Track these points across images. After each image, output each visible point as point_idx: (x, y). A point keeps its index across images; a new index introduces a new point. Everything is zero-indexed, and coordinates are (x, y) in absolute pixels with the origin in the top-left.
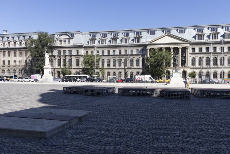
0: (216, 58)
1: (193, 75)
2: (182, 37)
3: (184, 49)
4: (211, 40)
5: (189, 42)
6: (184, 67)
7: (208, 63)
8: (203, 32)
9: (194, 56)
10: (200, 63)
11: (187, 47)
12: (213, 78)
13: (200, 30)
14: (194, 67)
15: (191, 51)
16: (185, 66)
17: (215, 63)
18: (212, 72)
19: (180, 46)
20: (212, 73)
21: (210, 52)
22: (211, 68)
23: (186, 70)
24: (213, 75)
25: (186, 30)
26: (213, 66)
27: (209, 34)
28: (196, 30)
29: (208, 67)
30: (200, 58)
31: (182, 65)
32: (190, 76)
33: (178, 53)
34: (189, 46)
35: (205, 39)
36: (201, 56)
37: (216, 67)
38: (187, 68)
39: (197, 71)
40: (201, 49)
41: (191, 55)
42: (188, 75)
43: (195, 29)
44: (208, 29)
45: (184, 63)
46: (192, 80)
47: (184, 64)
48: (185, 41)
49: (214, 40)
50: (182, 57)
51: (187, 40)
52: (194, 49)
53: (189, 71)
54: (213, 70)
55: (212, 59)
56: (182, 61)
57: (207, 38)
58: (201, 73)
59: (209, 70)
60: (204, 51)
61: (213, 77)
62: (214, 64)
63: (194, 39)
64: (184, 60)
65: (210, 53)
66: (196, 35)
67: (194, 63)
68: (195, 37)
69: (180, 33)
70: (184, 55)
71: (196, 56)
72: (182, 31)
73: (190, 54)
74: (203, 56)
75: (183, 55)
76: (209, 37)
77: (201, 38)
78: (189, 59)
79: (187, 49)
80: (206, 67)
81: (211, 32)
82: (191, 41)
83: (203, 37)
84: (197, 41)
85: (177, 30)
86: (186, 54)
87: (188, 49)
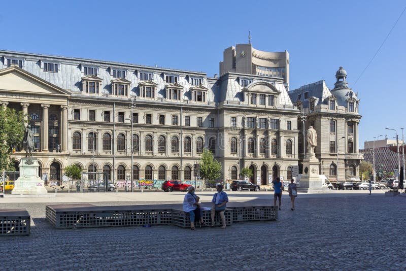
0: (123, 135)
1: (75, 173)
2: (52, 82)
3: (56, 111)
4: (113, 96)
5: (67, 95)
6: (55, 152)
7: (107, 145)
8: (98, 76)
9: (78, 128)
10: (92, 145)
11: (62, 107)
12: (118, 179)
13: (91, 71)
14: (79, 153)
15: (71, 117)
16: (57, 151)
17: (122, 146)
18: (115, 165)
19: (45, 102)
20: (116, 168)
21: (111, 121)
22: (113, 157)
23: (59, 159)
24: (118, 173)
25: (61, 67)
26: (117, 154)
27: (109, 83)
28: (83, 68)
29: (109, 154)
30: (91, 133)
31: (51, 148)
32: (68, 175)
33: (41, 119)
34: (66, 104)
35: (102, 93)
36: (94, 129)
37: (123, 154)
38: (62, 155)
39: (85, 163)
40: (92, 114)
41: (72, 126)
42: (63, 172)
43: (80, 67)
44: (109, 70)
45: (55, 143)
46: (74, 183)
47: (56, 147)
48: (57, 92)
49: (119, 97)
50: (50, 128)
51: (63, 90)
52: (77, 112)
53: (66, 163)
54: (118, 162)
55: (116, 137)
56: (50, 138)
57: (106, 92)
58: (93, 168)
59: (110, 161)
60: (100, 118)
61: (118, 176)
62: (119, 148)
63: (77, 89)
64: (55, 136)
65: (112, 125)
66: (83, 80)
67: (77, 144)
68: (79, 85)
69: (45, 69)
70: (56, 124)
71: (82, 129)
72: (51, 67)
73: (70, 122)
74: (97, 130)
75: (53, 123)
76: (109, 88)
77: (92, 88)
78: (68, 134)
79: (62, 110)
80: (104, 154)
81: (114, 79)
82: (70, 94)
83: (98, 87)
84: (84, 94)
85: (39, 63)
86: (59, 123)
87: (65, 112)
